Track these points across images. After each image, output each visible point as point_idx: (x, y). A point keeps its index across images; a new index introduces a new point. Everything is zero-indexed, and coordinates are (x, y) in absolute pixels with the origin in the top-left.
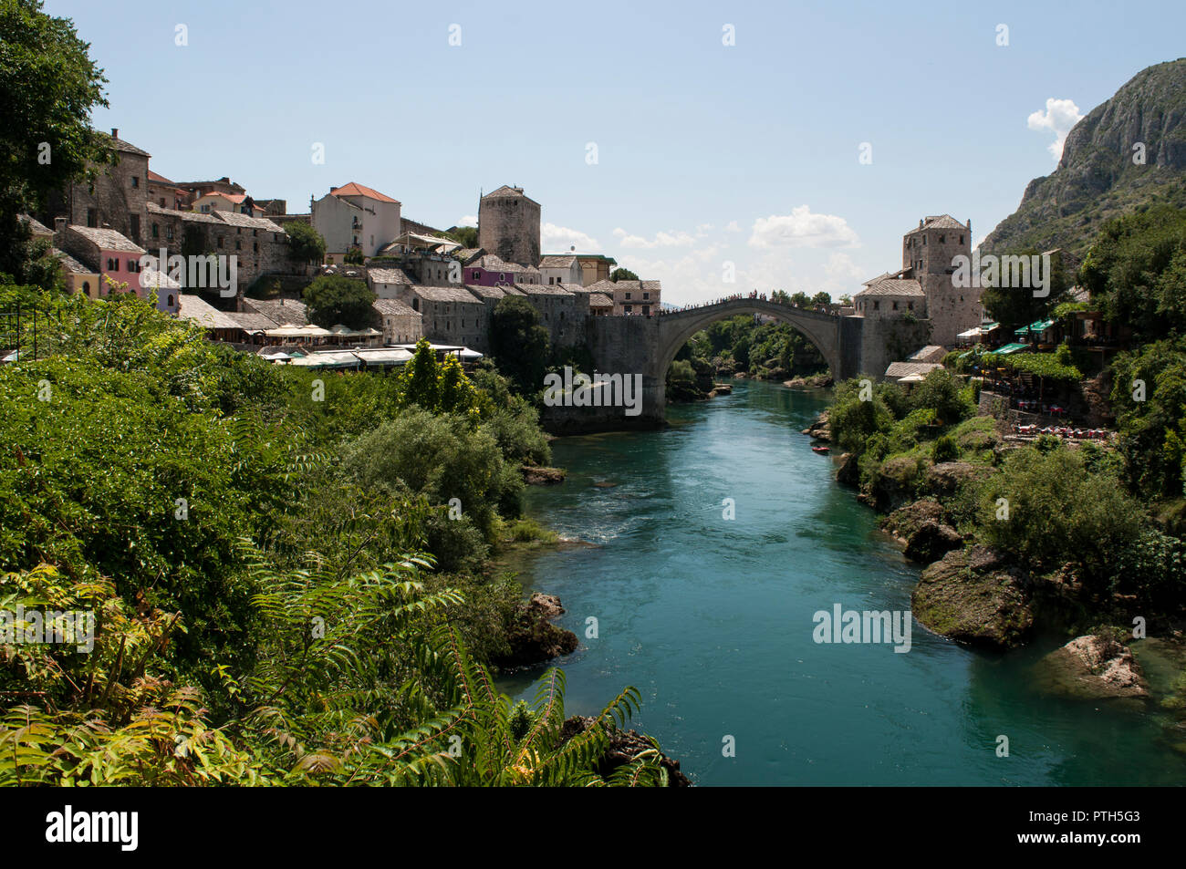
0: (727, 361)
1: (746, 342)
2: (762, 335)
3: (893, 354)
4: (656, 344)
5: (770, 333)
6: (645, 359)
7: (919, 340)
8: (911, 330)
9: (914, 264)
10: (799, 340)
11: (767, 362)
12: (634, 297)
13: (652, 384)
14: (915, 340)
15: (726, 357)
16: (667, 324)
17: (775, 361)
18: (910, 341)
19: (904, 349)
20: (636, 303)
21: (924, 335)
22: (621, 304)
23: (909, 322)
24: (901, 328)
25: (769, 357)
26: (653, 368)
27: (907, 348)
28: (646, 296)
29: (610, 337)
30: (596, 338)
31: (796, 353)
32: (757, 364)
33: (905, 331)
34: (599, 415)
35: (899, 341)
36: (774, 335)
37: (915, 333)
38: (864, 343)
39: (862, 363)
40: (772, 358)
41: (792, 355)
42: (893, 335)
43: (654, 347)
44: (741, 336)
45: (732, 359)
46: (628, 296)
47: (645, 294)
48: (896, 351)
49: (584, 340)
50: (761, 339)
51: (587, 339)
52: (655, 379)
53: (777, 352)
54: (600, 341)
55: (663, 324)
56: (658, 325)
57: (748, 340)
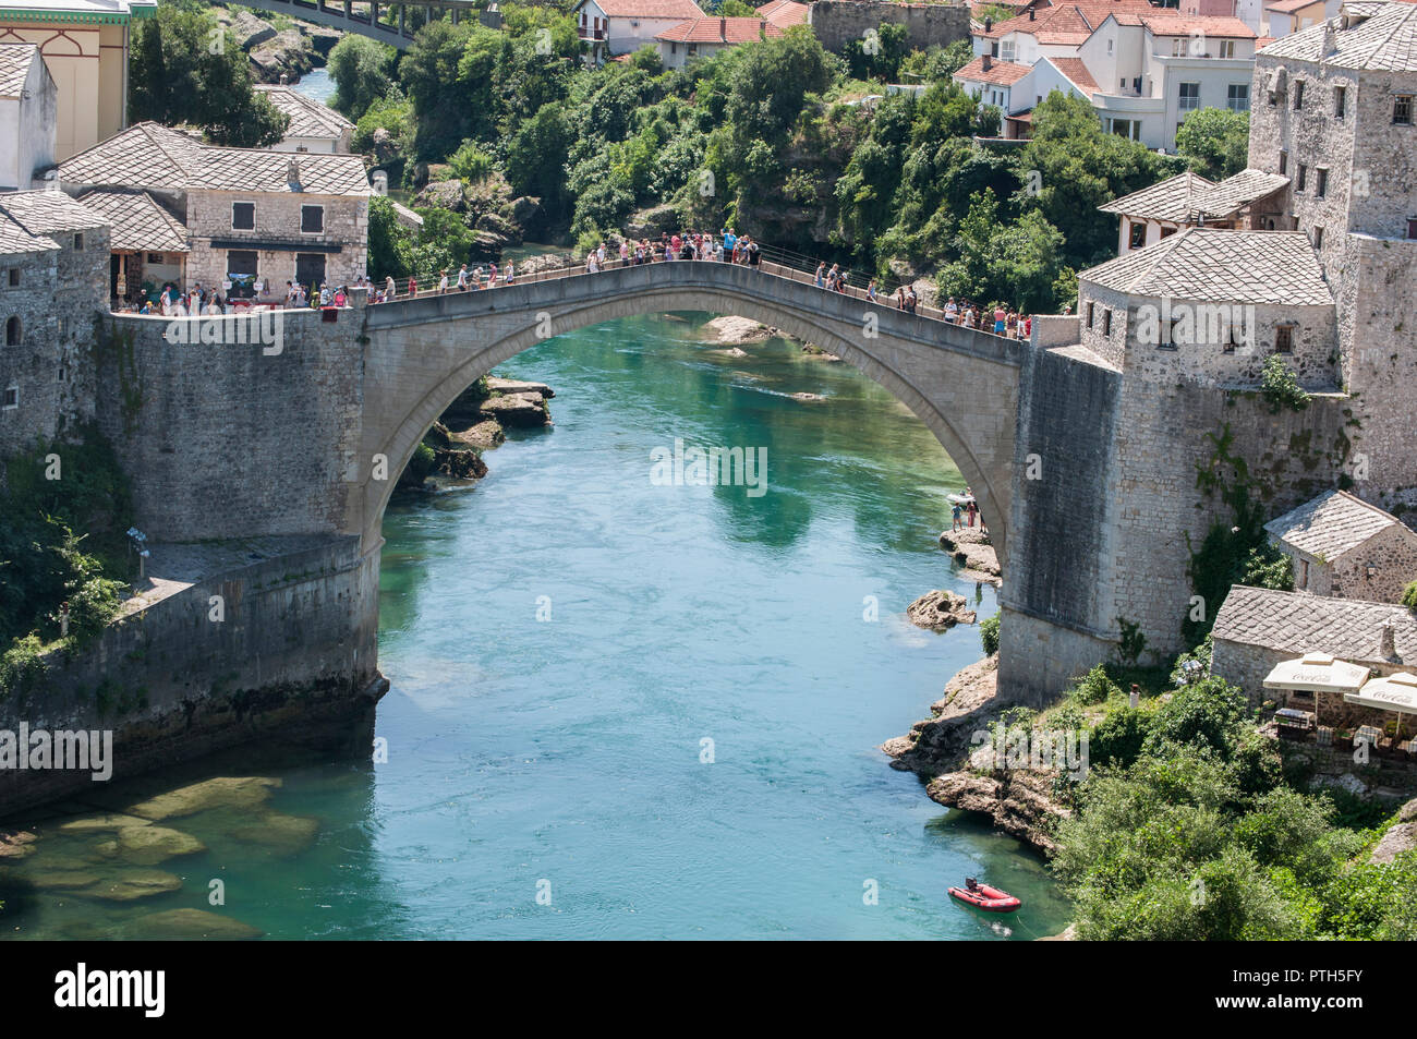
0: (482, 191)
1: (557, 128)
2: (615, 107)
3: (1218, 505)
4: (355, 412)
5: (648, 96)
6: (318, 469)
7: (1310, 464)
8: (1285, 426)
9: (1293, 169)
10: (762, 157)
11: (641, 219)
12: (271, 221)
13: (341, 562)
14: (1295, 463)
15: (477, 173)
16: (398, 338)
17: (672, 216)
18: (1279, 467)
19: (1257, 492)
20: (274, 245)
21: (1326, 447)
22: (217, 244)
23: (1278, 400)
24: (1248, 419)
25: (646, 199)
26: (342, 503)
27: (1267, 493)
28: (312, 217)
29: (190, 396)
30: (135, 404)
31: (751, 199)
32: (602, 225)
33: (1262, 433)
34: (157, 709)
35: (1239, 464)
36: (661, 108)
37: (1299, 441)
38: (1116, 459)
39: (1106, 529)
40: (654, 200)
41: (735, 203)
42: (1223, 443)
43: (349, 422)
44: (535, 100)
45: (497, 186)
46: (244, 214)
47: (306, 210)
48: (1227, 498)
49: (90, 406)
50: (615, 125)
51: (100, 404)
52: (353, 541)
53: (674, 181)
54: (153, 409)
55: (380, 337)
56: (364, 341)
57: (563, 116)
